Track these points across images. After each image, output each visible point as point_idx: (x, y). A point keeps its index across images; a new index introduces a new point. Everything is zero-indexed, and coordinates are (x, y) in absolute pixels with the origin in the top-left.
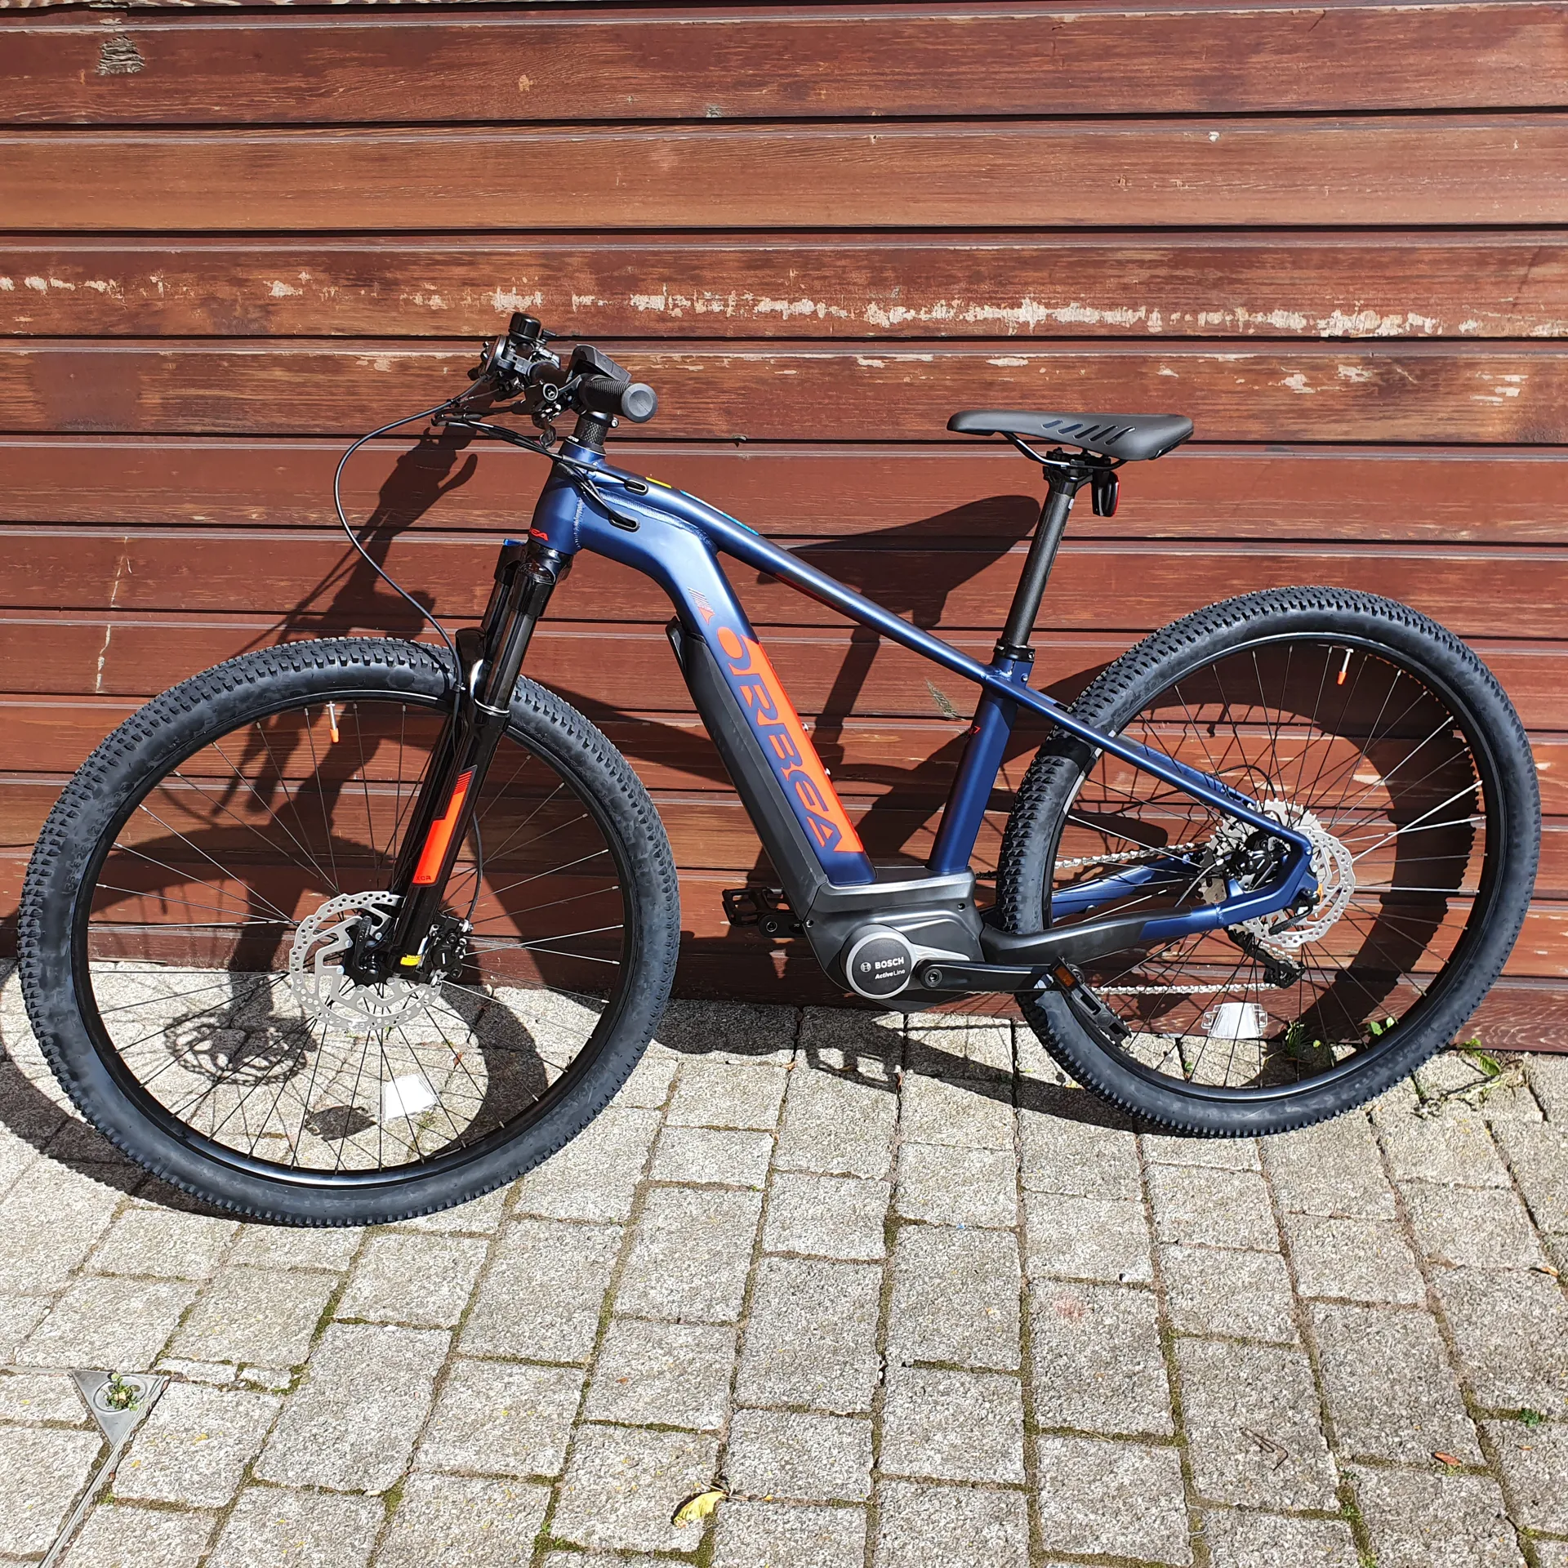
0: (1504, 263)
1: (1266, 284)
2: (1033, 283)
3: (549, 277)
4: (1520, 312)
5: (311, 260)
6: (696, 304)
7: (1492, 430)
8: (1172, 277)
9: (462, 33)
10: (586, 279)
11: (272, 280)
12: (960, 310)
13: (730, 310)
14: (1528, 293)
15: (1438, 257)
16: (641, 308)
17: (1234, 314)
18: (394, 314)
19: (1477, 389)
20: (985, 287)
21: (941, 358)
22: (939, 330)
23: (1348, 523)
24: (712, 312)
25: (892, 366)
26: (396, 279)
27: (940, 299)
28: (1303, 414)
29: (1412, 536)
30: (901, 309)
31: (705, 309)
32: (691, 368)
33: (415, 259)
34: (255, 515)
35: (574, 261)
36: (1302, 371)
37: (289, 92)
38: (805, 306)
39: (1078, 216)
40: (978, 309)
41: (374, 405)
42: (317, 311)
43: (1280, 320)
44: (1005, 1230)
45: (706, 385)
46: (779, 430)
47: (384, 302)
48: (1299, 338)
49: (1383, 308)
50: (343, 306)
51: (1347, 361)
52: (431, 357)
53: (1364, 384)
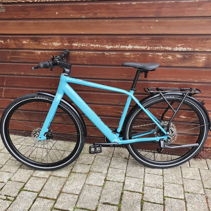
0: (202, 40)
1: (165, 43)
2: (130, 42)
3: (61, 41)
4: (205, 48)
5: (29, 38)
6: (82, 45)
7: (200, 65)
8: (151, 42)
9: (48, 6)
10: (66, 41)
11: (24, 41)
12: (120, 46)
13: (87, 46)
14: (206, 45)
15: (191, 39)
16: (74, 45)
17: (160, 47)
18: (40, 46)
19: (198, 59)
20: (123, 43)
21: (117, 53)
22: (117, 49)
23: (178, 79)
24: (84, 46)
25: (110, 54)
26: (40, 41)
27: (117, 45)
29: (188, 81)
30: (111, 46)
32: (81, 54)
33: (43, 38)
34: (22, 74)
35: (65, 38)
36: (171, 56)
37: (25, 14)
38: (97, 45)
39: (137, 32)
40: (122, 46)
41: (38, 59)
42: (30, 45)
43: (168, 48)
44: (122, 182)
45: (84, 56)
46: (94, 63)
47: (39, 44)
48: (170, 51)
49: (183, 47)
50: (33, 45)
51: (178, 54)
52: (45, 52)
53: (180, 58)
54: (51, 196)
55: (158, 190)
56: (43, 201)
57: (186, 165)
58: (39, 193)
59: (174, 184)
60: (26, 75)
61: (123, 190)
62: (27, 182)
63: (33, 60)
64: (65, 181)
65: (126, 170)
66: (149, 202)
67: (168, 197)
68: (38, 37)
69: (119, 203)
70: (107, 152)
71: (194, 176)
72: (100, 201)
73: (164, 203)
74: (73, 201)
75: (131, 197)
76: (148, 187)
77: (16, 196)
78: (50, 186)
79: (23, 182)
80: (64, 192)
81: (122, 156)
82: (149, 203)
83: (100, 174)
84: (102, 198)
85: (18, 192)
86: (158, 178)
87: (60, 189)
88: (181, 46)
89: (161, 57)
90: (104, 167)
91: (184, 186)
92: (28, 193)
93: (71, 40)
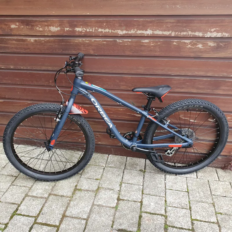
1: (195, 27)
2: (150, 26)
3: (61, 25)
5: (18, 21)
6: (87, 30)
8: (176, 25)
10: (67, 25)
11: (12, 24)
12: (136, 31)
13: (93, 31)
15: (229, 21)
16: (77, 30)
17: (188, 32)
18: (34, 31)
20: (141, 27)
21: (132, 40)
22: (132, 35)
23: (209, 73)
24: (90, 31)
25: (123, 42)
26: (33, 25)
27: (132, 29)
29: (221, 76)
30: (125, 31)
32: (87, 42)
33: (36, 21)
34: (12, 67)
35: (65, 21)
36: (201, 44)
38: (107, 30)
39: (158, 13)
40: (139, 31)
41: (31, 48)
42: (20, 30)
43: (197, 34)
44: (139, 202)
45: (89, 45)
46: (102, 53)
47: (32, 29)
48: (201, 37)
49: (218, 32)
50: (25, 30)
51: (210, 42)
52: (40, 39)
53: (213, 46)
54: (51, 222)
55: (184, 211)
56: (42, 228)
57: (214, 178)
58: (36, 217)
59: (202, 203)
60: (17, 68)
61: (141, 212)
62: (21, 203)
63: (25, 49)
64: (69, 202)
65: (143, 186)
66: (174, 227)
67: (197, 220)
68: (30, 19)
69: (138, 230)
70: (118, 163)
71: (225, 192)
72: (114, 227)
73: (193, 228)
74: (80, 228)
75: (152, 221)
76: (172, 208)
77: (8, 223)
78: (50, 208)
79: (17, 203)
80: (68, 217)
81: (136, 168)
82: (175, 229)
83: (111, 192)
84: (116, 223)
85: (9, 217)
86: (183, 196)
87: (62, 212)
88: (214, 31)
89: (189, 45)
90: (116, 182)
91: (215, 205)
92: (23, 219)
93: (73, 24)
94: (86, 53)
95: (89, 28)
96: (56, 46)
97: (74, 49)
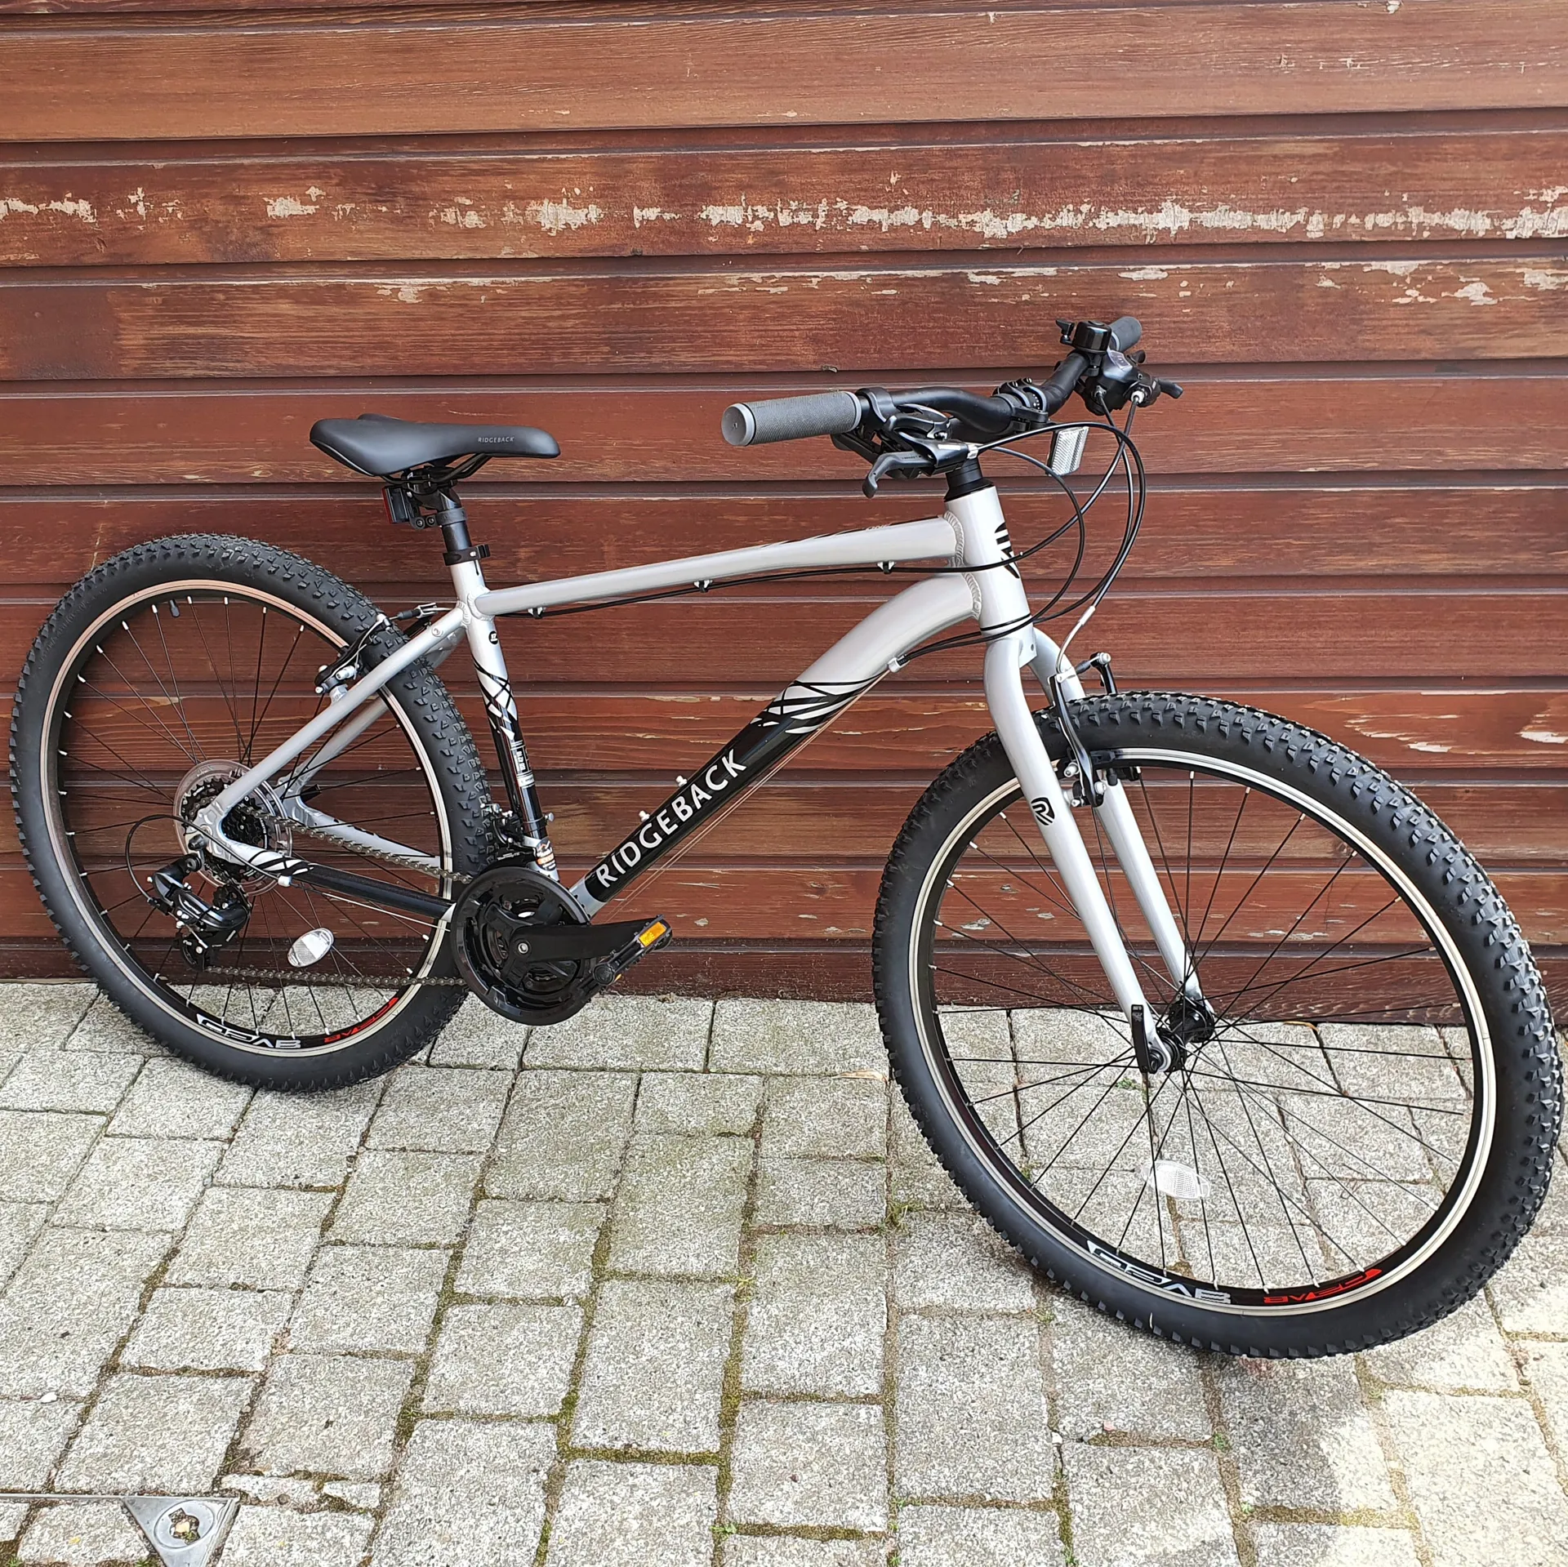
1: (1444, 179)
2: (1177, 182)
3: (607, 187)
5: (321, 174)
6: (779, 214)
8: (1336, 172)
10: (650, 187)
11: (275, 197)
12: (1091, 216)
13: (819, 223)
16: (714, 222)
17: (1406, 214)
18: (422, 234)
20: (1120, 188)
21: (1066, 272)
22: (1065, 239)
23: (1526, 451)
24: (799, 224)
25: (1010, 283)
26: (424, 193)
27: (1066, 204)
28: (1482, 328)
30: (1020, 217)
31: (789, 221)
32: (773, 290)
33: (444, 170)
34: (258, 472)
35: (637, 167)
36: (1484, 278)
38: (909, 215)
39: (1231, 102)
40: (1110, 214)
41: (399, 342)
42: (331, 233)
43: (1461, 221)
45: (788, 309)
46: (871, 359)
47: (410, 221)
48: (1482, 240)
50: (360, 225)
51: (1535, 266)
52: (466, 284)
53: (1554, 292)
56: (621, 1477)
58: (562, 1421)
60: (292, 479)
62: (430, 1347)
63: (358, 350)
64: (733, 1307)
67: (1538, 1336)
68: (402, 159)
72: (1067, 1422)
74: (857, 1454)
78: (631, 1358)
79: (401, 1349)
80: (759, 1395)
84: (1067, 1400)
87: (717, 1375)
88: (1561, 201)
89: (1410, 287)
93: (686, 182)
94: (761, 362)
95: (794, 205)
96: (570, 323)
97: (691, 339)
